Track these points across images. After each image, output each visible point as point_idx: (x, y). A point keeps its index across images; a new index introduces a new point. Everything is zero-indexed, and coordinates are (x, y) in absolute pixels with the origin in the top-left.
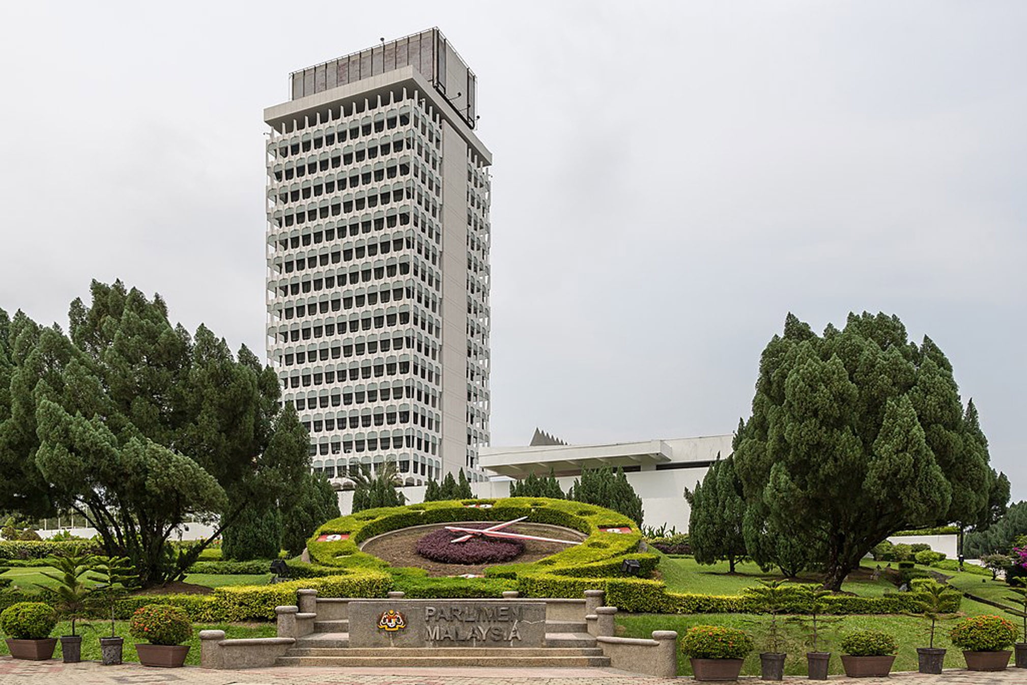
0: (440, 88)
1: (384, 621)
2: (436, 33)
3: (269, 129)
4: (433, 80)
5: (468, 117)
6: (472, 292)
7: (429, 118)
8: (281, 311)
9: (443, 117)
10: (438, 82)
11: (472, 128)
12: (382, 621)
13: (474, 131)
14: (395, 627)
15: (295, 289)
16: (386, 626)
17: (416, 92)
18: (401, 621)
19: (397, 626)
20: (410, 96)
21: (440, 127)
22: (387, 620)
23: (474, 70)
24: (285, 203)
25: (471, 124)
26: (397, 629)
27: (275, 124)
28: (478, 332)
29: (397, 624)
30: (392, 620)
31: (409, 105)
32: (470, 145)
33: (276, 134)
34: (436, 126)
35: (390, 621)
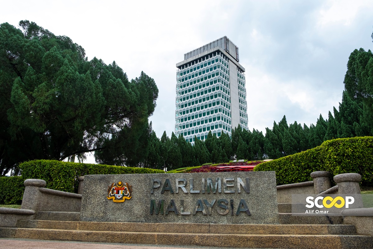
0: (227, 51)
1: (112, 193)
2: (225, 37)
3: (177, 69)
4: (225, 50)
5: (237, 59)
6: (241, 109)
7: (224, 60)
8: (180, 120)
9: (229, 59)
10: (227, 50)
11: (238, 62)
12: (111, 192)
13: (239, 63)
14: (121, 199)
15: (184, 113)
16: (114, 198)
17: (220, 53)
18: (128, 192)
19: (124, 198)
20: (218, 54)
21: (228, 62)
22: (115, 191)
23: (237, 46)
24: (182, 88)
25: (238, 60)
26: (123, 201)
27: (179, 67)
28: (244, 122)
29: (124, 195)
30: (120, 191)
31: (218, 56)
32: (237, 66)
33: (179, 70)
34: (227, 62)
35: (118, 193)
